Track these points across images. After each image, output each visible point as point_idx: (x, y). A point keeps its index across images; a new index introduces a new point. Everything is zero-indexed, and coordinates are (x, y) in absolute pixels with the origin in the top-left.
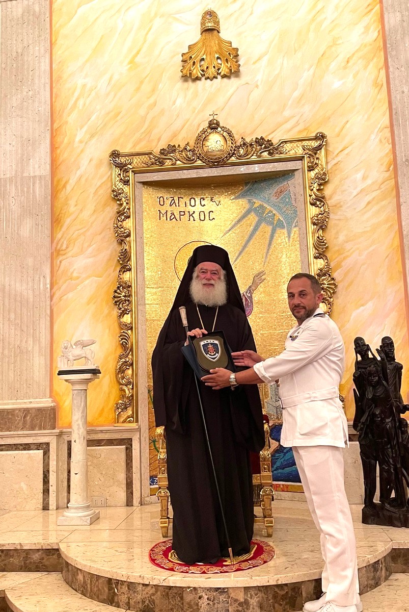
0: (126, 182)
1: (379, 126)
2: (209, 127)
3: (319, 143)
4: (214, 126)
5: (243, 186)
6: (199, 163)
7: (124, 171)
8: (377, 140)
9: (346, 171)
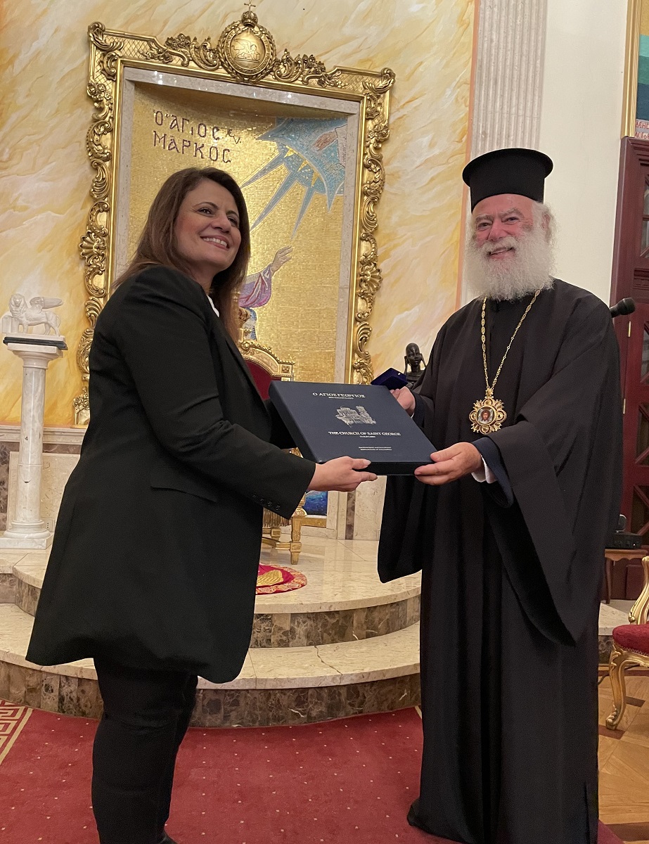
0: (111, 76)
1: (458, 79)
2: (243, 21)
3: (384, 83)
4: (249, 22)
5: (274, 123)
6: (221, 72)
7: (109, 58)
8: (454, 97)
9: (411, 131)
